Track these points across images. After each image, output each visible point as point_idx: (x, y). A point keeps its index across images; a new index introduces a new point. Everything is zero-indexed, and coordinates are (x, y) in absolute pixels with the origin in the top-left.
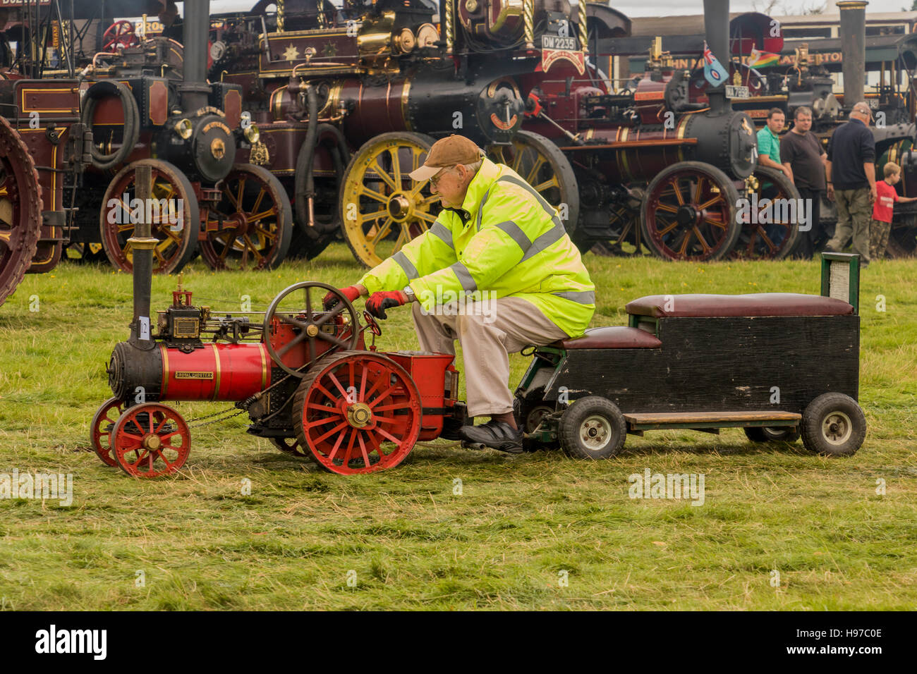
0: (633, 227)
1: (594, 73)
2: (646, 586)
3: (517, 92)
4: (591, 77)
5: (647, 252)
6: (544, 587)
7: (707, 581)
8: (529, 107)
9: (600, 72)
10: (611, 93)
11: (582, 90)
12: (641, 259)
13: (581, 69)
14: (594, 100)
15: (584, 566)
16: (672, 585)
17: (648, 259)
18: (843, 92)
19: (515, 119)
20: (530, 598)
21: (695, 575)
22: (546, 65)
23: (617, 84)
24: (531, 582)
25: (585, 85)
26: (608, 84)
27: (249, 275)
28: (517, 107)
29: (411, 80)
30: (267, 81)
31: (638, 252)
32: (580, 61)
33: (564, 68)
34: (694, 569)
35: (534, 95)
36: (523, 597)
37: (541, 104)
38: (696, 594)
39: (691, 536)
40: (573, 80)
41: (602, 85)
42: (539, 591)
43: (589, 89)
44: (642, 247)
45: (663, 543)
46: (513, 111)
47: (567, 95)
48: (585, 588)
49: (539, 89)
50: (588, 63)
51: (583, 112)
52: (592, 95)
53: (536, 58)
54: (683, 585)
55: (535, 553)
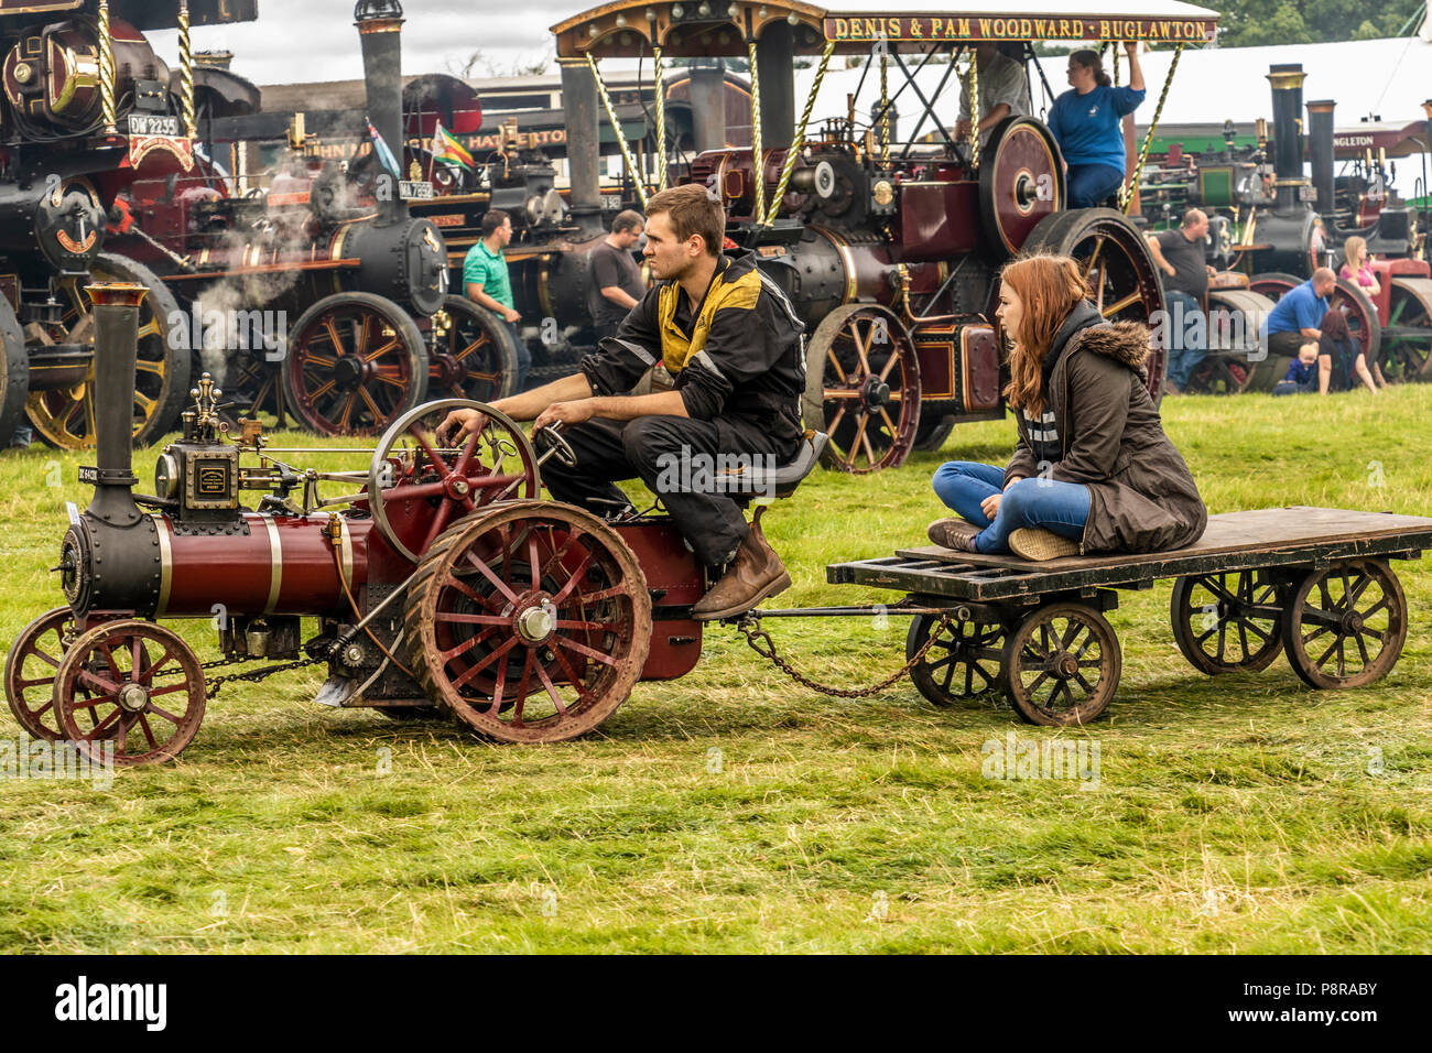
0: (272, 389)
1: (208, 167)
2: (272, 915)
3: (95, 198)
4: (203, 175)
5: (296, 425)
6: (122, 922)
7: (361, 902)
8: (112, 218)
9: (216, 166)
10: (234, 195)
11: (190, 194)
12: (286, 435)
13: (187, 163)
14: (209, 208)
15: (182, 890)
16: (310, 910)
17: (294, 435)
18: (568, 185)
19: (92, 237)
20: (102, 939)
21: (344, 895)
22: (136, 156)
23: (243, 182)
24: (104, 915)
25: (193, 185)
26: (229, 183)
28: (95, 220)
31: (281, 425)
32: (186, 150)
33: (162, 163)
34: (343, 885)
35: (122, 202)
36: (91, 938)
37: (133, 214)
38: (344, 923)
39: (340, 838)
40: (176, 179)
41: (219, 185)
42: (115, 929)
43: (201, 191)
44: (288, 418)
45: (299, 850)
46: (89, 225)
47: (169, 200)
48: (183, 920)
49: (129, 193)
50: (200, 153)
51: (193, 225)
52: (205, 201)
53: (122, 150)
54: (325, 911)
55: (113, 872)
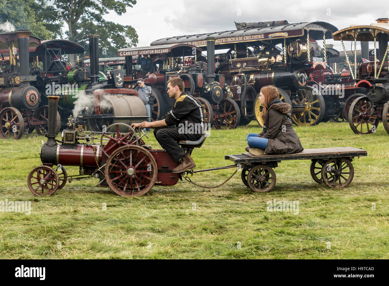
0: (341, 113)
1: (329, 68)
2: (346, 221)
3: (306, 74)
4: (328, 69)
5: (346, 121)
6: (316, 222)
7: (365, 219)
8: (309, 79)
9: (330, 68)
10: (334, 74)
11: (325, 73)
12: (344, 123)
13: (325, 67)
14: (329, 76)
15: (328, 215)
16: (354, 220)
17: (346, 123)
19: (305, 82)
20: (312, 225)
21: (361, 217)
22: (314, 66)
23: (336, 71)
24: (312, 220)
25: (326, 72)
26: (333, 71)
27: (228, 130)
28: (306, 79)
29: (274, 72)
30: (232, 73)
31: (343, 121)
32: (324, 65)
33: (319, 67)
34: (361, 216)
35: (311, 75)
36: (309, 225)
37: (313, 78)
38: (361, 223)
39: (360, 206)
40: (322, 70)
41: (331, 72)
42: (314, 223)
43: (327, 73)
44: (345, 119)
45: (351, 208)
46: (305, 80)
47: (321, 75)
48: (328, 222)
49: (312, 74)
50: (327, 65)
51: (326, 80)
52: (328, 75)
53: (311, 64)
54: (357, 221)
55: (313, 212)
